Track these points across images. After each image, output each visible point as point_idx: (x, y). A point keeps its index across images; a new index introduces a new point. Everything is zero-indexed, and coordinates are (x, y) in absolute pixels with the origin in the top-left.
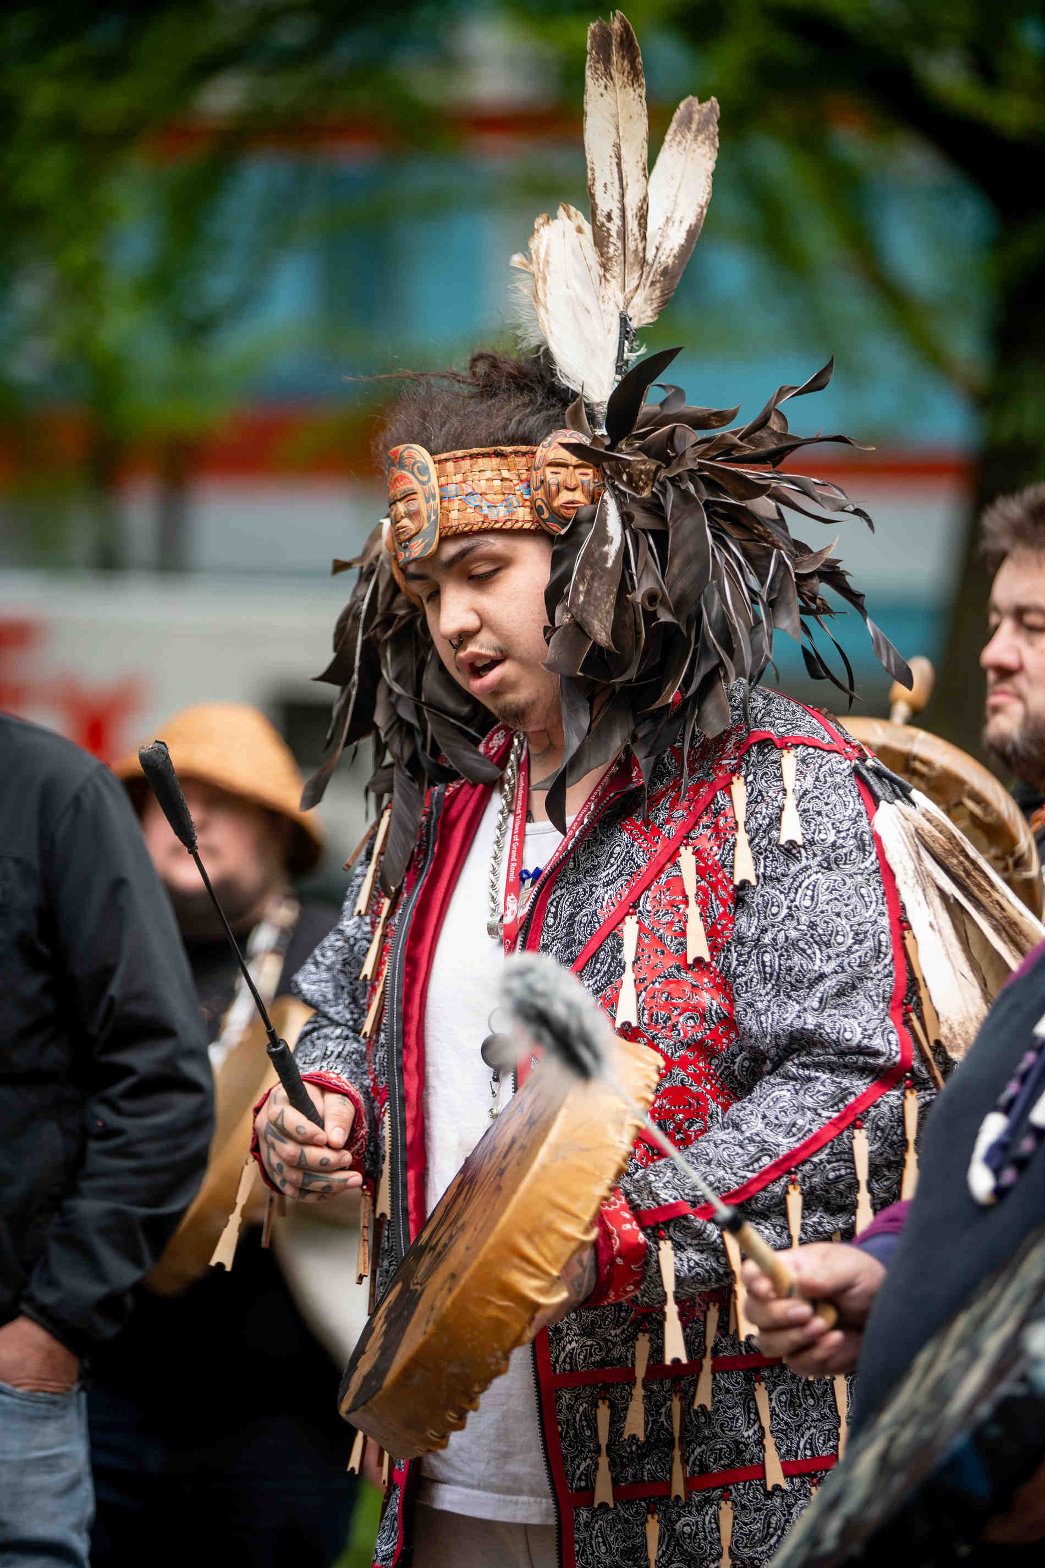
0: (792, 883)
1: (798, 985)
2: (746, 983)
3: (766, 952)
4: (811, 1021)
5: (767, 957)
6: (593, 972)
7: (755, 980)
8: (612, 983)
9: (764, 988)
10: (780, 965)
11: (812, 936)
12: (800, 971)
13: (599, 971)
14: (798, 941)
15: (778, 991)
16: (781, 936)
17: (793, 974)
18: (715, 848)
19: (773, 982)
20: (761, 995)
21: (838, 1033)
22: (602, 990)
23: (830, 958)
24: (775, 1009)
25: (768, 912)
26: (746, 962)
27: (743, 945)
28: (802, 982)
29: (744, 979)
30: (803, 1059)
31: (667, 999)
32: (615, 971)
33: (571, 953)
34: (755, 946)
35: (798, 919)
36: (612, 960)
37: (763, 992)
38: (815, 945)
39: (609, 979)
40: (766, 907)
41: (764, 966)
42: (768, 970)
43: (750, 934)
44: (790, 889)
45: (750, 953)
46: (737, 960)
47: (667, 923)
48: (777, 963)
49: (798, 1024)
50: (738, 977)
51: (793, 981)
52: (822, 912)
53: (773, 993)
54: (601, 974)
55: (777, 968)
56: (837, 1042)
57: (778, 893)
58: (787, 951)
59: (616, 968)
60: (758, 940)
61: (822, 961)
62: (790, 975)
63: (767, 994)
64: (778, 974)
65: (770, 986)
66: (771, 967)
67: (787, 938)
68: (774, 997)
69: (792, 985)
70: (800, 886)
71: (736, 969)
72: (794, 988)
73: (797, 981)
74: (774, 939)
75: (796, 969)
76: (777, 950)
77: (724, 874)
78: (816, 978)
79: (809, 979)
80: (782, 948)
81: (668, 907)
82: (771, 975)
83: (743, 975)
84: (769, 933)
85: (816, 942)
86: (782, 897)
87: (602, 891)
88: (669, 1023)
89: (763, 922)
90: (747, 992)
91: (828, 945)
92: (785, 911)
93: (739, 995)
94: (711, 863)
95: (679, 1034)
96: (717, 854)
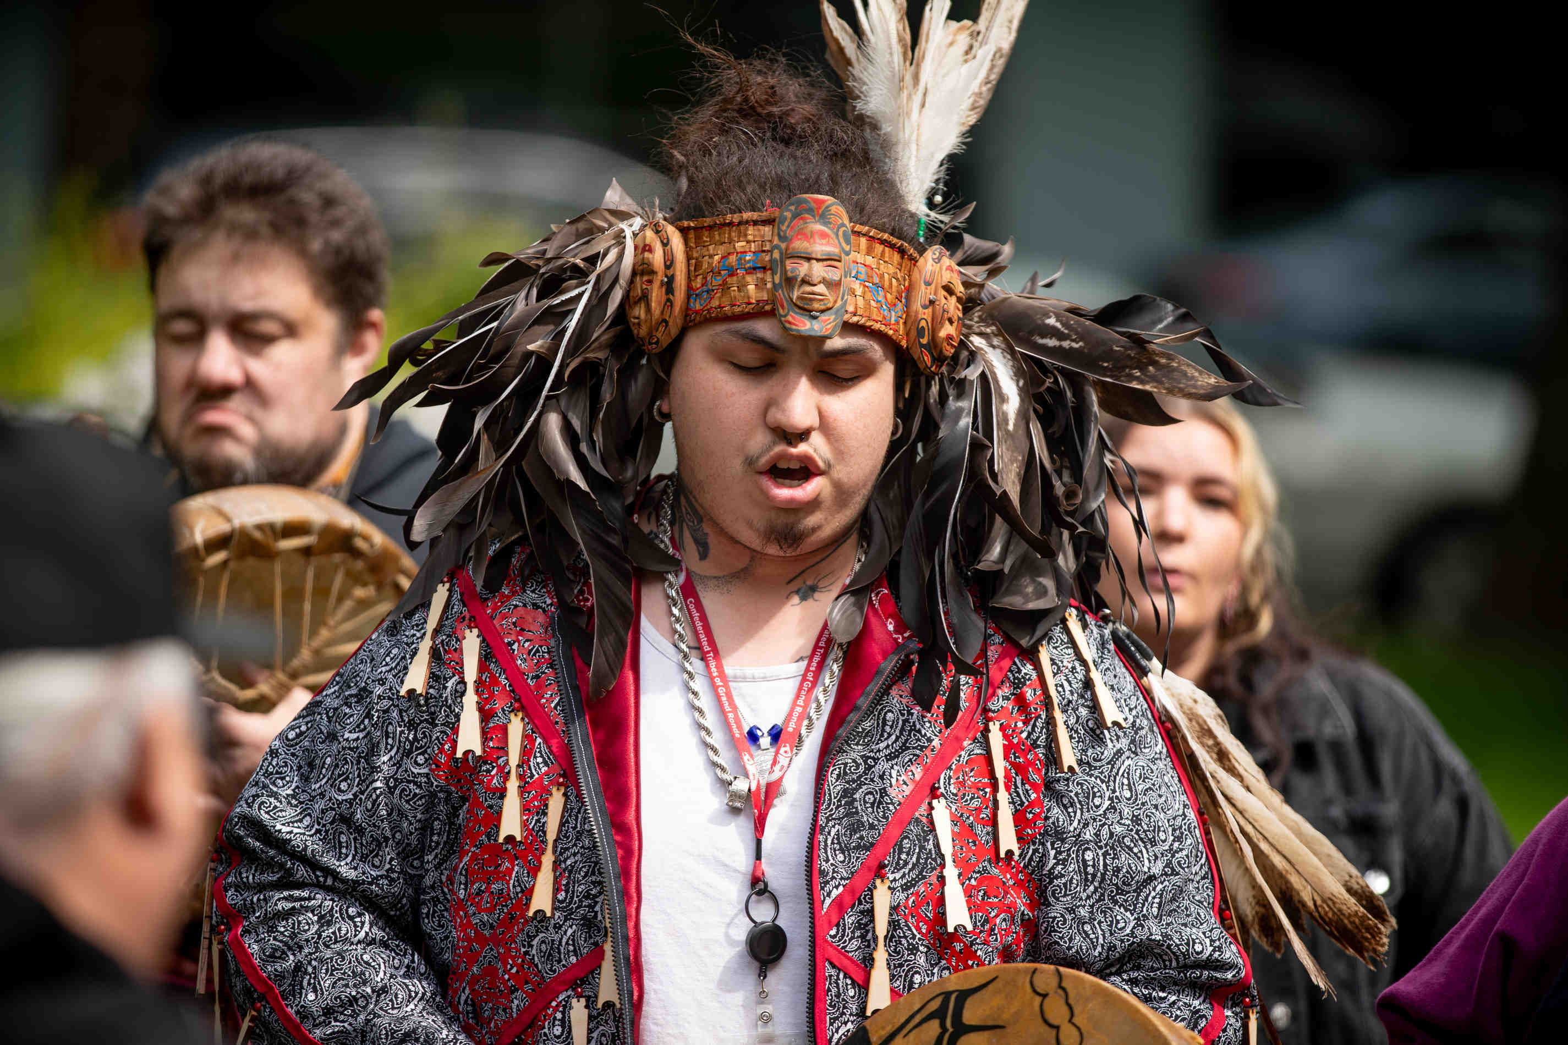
0: (1111, 771)
1: (1125, 888)
2: (1065, 884)
3: (1089, 849)
4: (1155, 931)
5: (1089, 856)
6: (898, 864)
7: (1075, 881)
8: (924, 877)
9: (1085, 890)
10: (1105, 865)
11: (1137, 832)
12: (1127, 872)
13: (906, 863)
14: (1123, 838)
15: (1103, 895)
16: (1105, 832)
17: (1120, 876)
18: (1020, 724)
19: (1096, 884)
20: (1081, 899)
21: (1188, 944)
22: (914, 886)
23: (1156, 858)
24: (1100, 917)
25: (1091, 804)
26: (1065, 860)
27: (1063, 841)
28: (1129, 885)
29: (1063, 880)
31: (983, 899)
32: (926, 863)
33: (862, 838)
34: (1075, 843)
35: (1120, 813)
36: (920, 851)
37: (1084, 896)
38: (1140, 843)
39: (920, 873)
40: (1088, 798)
41: (1085, 866)
42: (1090, 870)
43: (1072, 829)
44: (1110, 776)
45: (1069, 850)
46: (1055, 858)
47: (976, 809)
48: (1101, 863)
49: (1141, 934)
50: (1057, 877)
51: (1120, 883)
52: (1143, 804)
53: (1096, 897)
54: (910, 866)
55: (1101, 868)
56: (1186, 955)
57: (1098, 781)
58: (1112, 848)
59: (926, 859)
60: (1079, 835)
61: (1150, 862)
62: (1117, 877)
63: (1088, 897)
64: (1103, 875)
65: (1092, 888)
66: (1094, 866)
67: (1112, 834)
68: (1097, 901)
69: (1118, 888)
70: (1117, 774)
71: (1053, 868)
72: (1120, 891)
73: (1124, 883)
74: (1097, 835)
75: (1125, 870)
76: (1101, 848)
77: (1036, 755)
78: (1145, 881)
79: (1138, 882)
80: (1106, 845)
81: (973, 790)
82: (1094, 876)
83: (1063, 876)
84: (1090, 827)
85: (1141, 839)
86: (1104, 786)
87: (887, 766)
88: (987, 927)
89: (1086, 815)
90: (1065, 895)
91: (1153, 843)
92: (1107, 803)
93: (1057, 899)
94: (1015, 741)
95: (996, 940)
96: (1022, 732)
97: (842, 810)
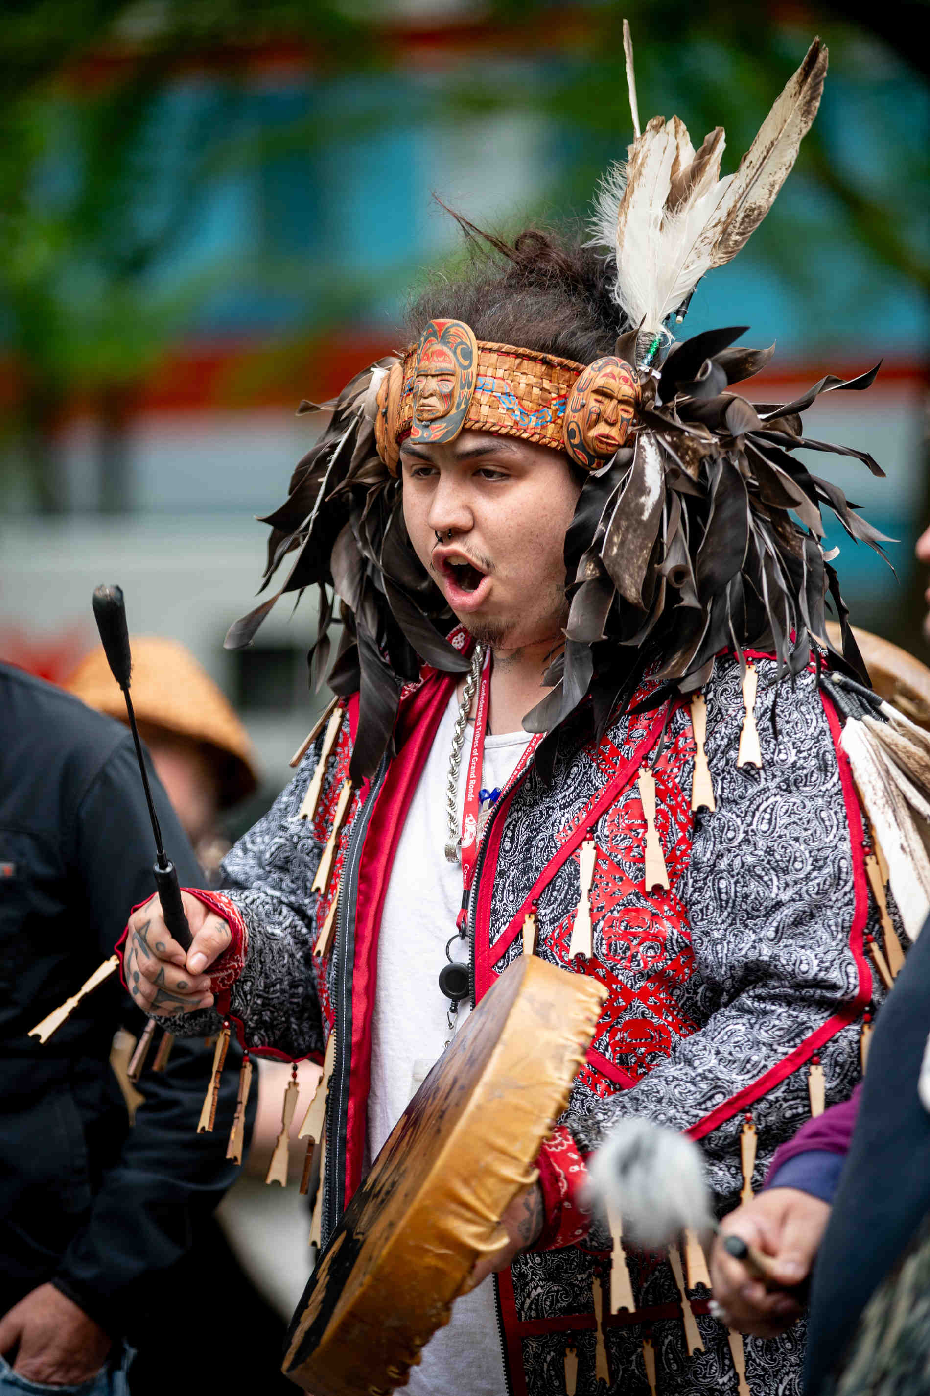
0: (749, 807)
1: (755, 913)
2: (702, 910)
3: (721, 878)
4: (766, 952)
5: (723, 884)
6: (549, 900)
7: (711, 907)
8: (568, 911)
9: (720, 916)
10: (736, 892)
11: (769, 862)
12: (756, 898)
13: (556, 899)
14: (754, 867)
15: (734, 919)
16: (737, 862)
17: (749, 902)
18: (675, 770)
19: (729, 909)
20: (717, 923)
21: (794, 965)
22: (559, 919)
23: (787, 885)
24: (731, 938)
25: (724, 836)
26: (701, 888)
27: (698, 870)
28: (758, 910)
29: (700, 906)
30: (758, 991)
31: (626, 928)
32: (572, 899)
33: (528, 880)
34: (711, 872)
35: (755, 844)
36: (569, 888)
37: (719, 920)
38: (772, 872)
39: (566, 908)
40: (722, 831)
41: (720, 893)
42: (724, 897)
43: (705, 860)
44: (746, 812)
45: (705, 879)
46: (693, 886)
47: (626, 848)
48: (733, 890)
49: (753, 955)
50: (694, 904)
51: (749, 909)
52: (780, 837)
53: (729, 921)
54: (558, 902)
55: (733, 894)
56: (793, 975)
57: (734, 816)
58: (743, 877)
59: (573, 895)
60: (714, 865)
61: (779, 889)
62: (746, 902)
63: (723, 922)
64: (734, 901)
65: (726, 914)
66: (727, 893)
67: (743, 864)
68: (731, 925)
69: (748, 914)
70: (757, 809)
71: (691, 896)
72: (751, 917)
73: (753, 908)
74: (730, 865)
75: (753, 897)
76: (733, 877)
77: (683, 797)
78: (773, 907)
79: (766, 907)
80: (738, 874)
81: (626, 832)
82: (727, 902)
83: (699, 902)
84: (725, 859)
85: (773, 869)
86: (739, 821)
87: (559, 814)
88: (628, 954)
89: (718, 847)
90: (702, 920)
91: (786, 871)
92: (741, 836)
93: (695, 923)
94: (670, 785)
95: (639, 965)
96: (677, 777)
97: (521, 856)
